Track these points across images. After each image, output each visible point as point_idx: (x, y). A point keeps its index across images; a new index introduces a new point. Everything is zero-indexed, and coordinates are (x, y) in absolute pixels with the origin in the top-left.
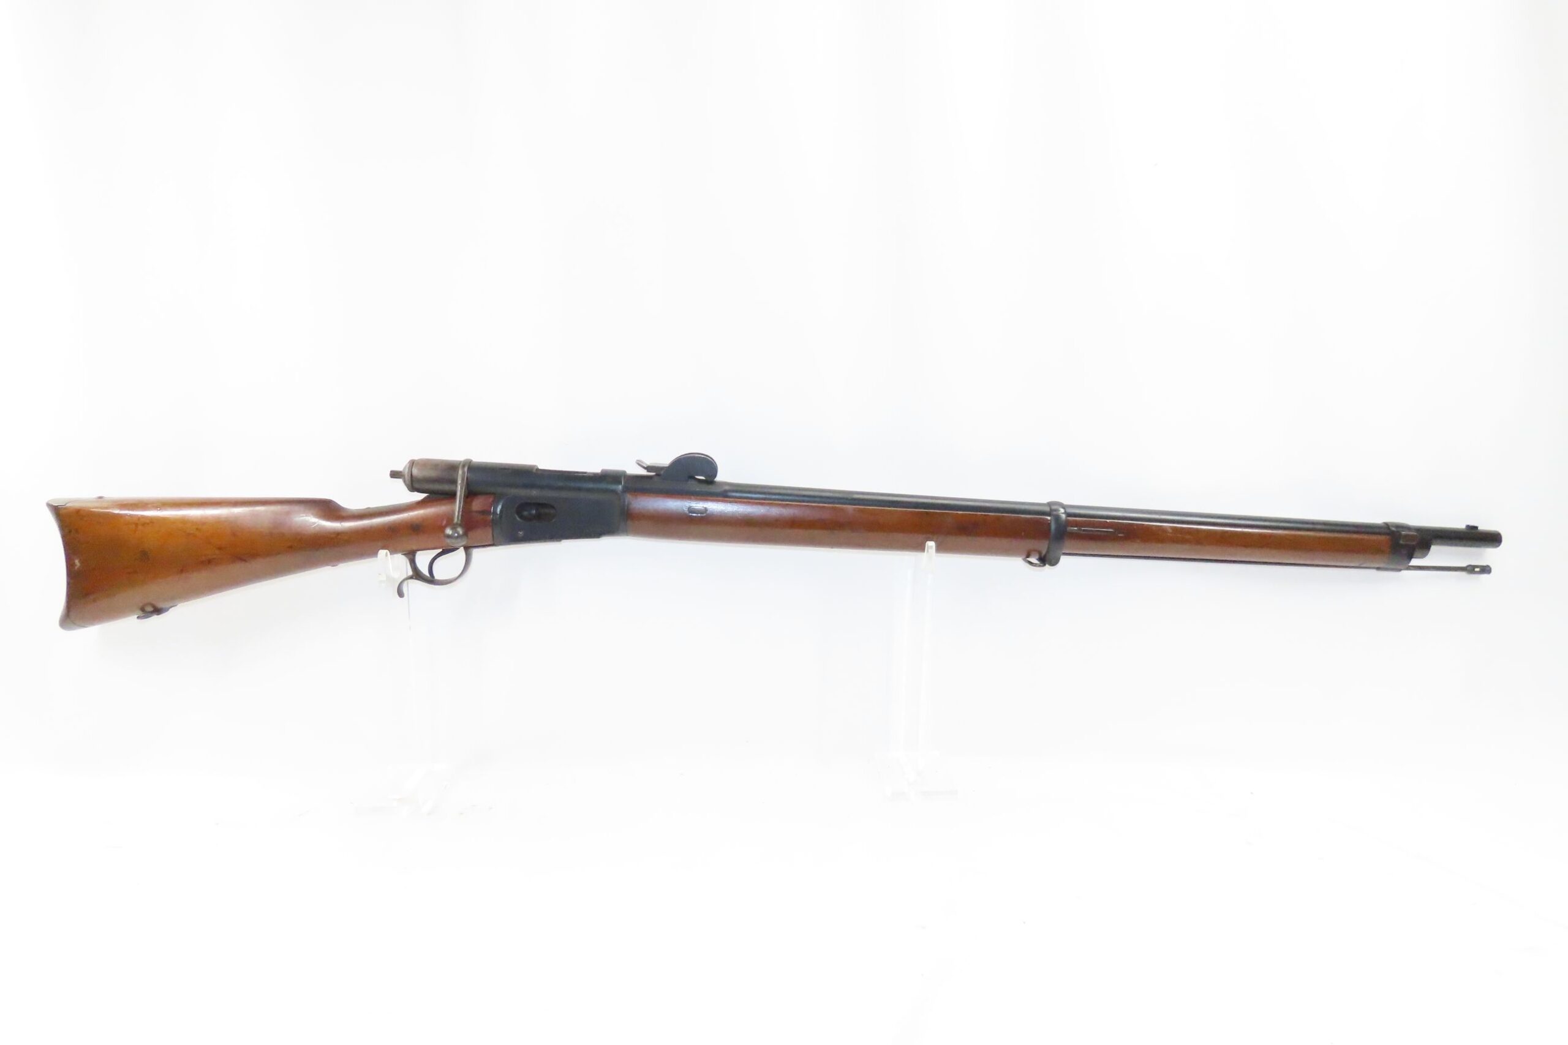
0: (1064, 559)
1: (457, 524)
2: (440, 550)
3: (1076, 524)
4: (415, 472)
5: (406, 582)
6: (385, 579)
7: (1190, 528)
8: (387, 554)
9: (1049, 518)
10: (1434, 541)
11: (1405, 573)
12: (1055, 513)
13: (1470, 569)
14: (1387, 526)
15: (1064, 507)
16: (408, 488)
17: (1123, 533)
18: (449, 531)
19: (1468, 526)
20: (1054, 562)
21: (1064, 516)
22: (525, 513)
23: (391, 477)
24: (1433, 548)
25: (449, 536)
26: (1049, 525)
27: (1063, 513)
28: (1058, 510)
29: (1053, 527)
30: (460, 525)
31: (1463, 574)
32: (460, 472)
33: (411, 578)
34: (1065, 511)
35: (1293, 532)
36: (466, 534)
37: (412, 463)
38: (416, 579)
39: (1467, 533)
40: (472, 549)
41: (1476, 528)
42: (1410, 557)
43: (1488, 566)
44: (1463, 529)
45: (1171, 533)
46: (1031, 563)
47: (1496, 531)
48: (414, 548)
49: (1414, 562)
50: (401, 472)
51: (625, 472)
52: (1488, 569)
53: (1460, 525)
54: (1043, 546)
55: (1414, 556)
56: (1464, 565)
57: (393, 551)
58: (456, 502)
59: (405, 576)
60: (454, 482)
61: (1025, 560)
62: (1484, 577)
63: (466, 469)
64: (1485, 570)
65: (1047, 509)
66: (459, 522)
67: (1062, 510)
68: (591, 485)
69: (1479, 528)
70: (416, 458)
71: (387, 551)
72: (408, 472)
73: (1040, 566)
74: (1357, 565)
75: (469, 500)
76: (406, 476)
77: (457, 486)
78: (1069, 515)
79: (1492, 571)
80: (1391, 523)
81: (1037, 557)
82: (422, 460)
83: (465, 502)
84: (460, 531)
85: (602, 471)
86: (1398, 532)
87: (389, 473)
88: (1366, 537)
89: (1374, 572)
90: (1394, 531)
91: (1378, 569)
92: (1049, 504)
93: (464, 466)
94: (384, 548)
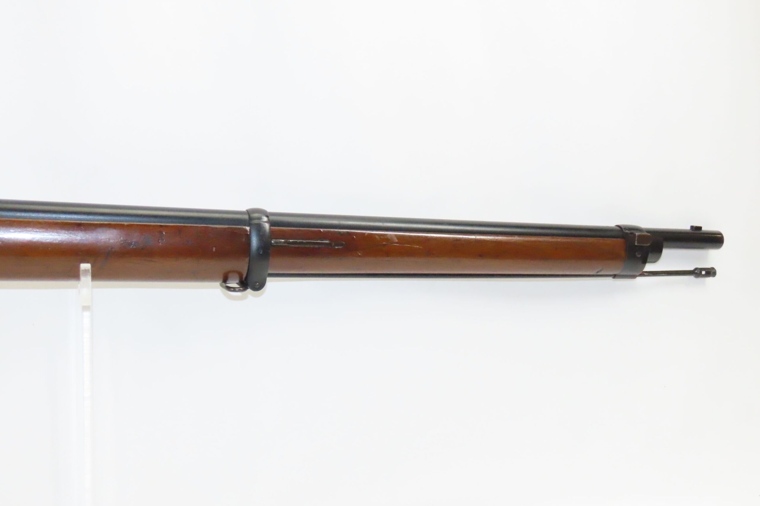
0: (272, 284)
3: (283, 235)
7: (419, 237)
9: (248, 228)
10: (665, 244)
11: (640, 280)
12: (256, 221)
13: (696, 273)
14: (620, 228)
15: (267, 215)
17: (342, 245)
19: (692, 227)
20: (259, 286)
21: (267, 226)
24: (666, 252)
26: (248, 237)
27: (266, 222)
28: (260, 219)
29: (255, 241)
31: (691, 278)
34: (269, 219)
35: (533, 239)
39: (691, 233)
41: (700, 228)
42: (644, 261)
43: (713, 268)
44: (689, 230)
45: (397, 243)
46: (229, 288)
47: (719, 231)
49: (649, 267)
52: (713, 271)
53: (685, 226)
54: (242, 266)
55: (648, 260)
56: (692, 269)
61: (221, 286)
62: (709, 280)
64: (710, 272)
65: (246, 217)
67: (265, 219)
69: (703, 229)
73: (240, 291)
74: (594, 273)
78: (273, 224)
79: (717, 273)
80: (623, 225)
81: (238, 281)
86: (632, 233)
88: (601, 240)
89: (610, 280)
90: (627, 233)
91: (615, 276)
92: (248, 212)
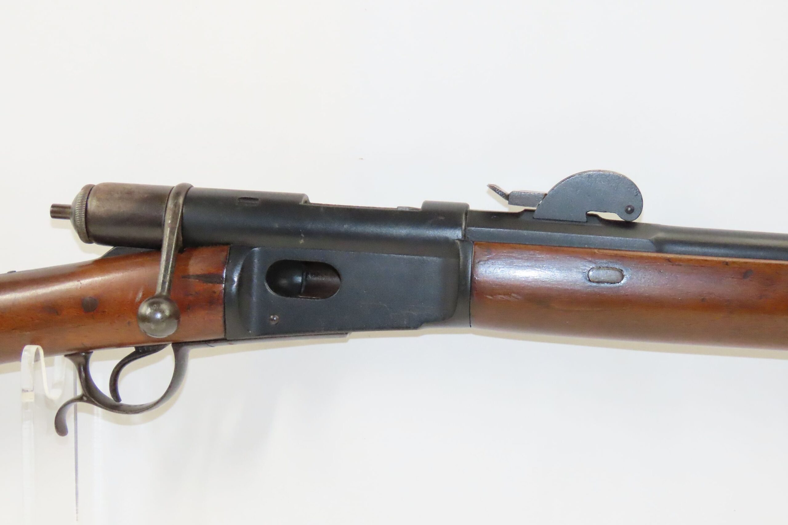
1: (159, 296)
2: (132, 350)
4: (93, 205)
5: (72, 407)
6: (33, 400)
8: (37, 354)
16: (79, 233)
18: (145, 310)
22: (284, 282)
23: (53, 217)
25: (145, 319)
30: (168, 299)
32: (170, 205)
33: (80, 399)
36: (175, 316)
37: (89, 191)
38: (89, 401)
40: (185, 348)
48: (87, 342)
50: (69, 207)
51: (467, 206)
57: (50, 351)
58: (159, 260)
59: (71, 396)
60: (159, 224)
63: (181, 200)
66: (165, 294)
68: (403, 231)
70: (96, 182)
71: (39, 347)
72: (80, 209)
75: (183, 255)
76: (77, 212)
77: (163, 231)
82: (106, 185)
83: (176, 259)
84: (166, 308)
85: (426, 204)
87: (49, 209)
93: (178, 194)
94: (33, 342)
